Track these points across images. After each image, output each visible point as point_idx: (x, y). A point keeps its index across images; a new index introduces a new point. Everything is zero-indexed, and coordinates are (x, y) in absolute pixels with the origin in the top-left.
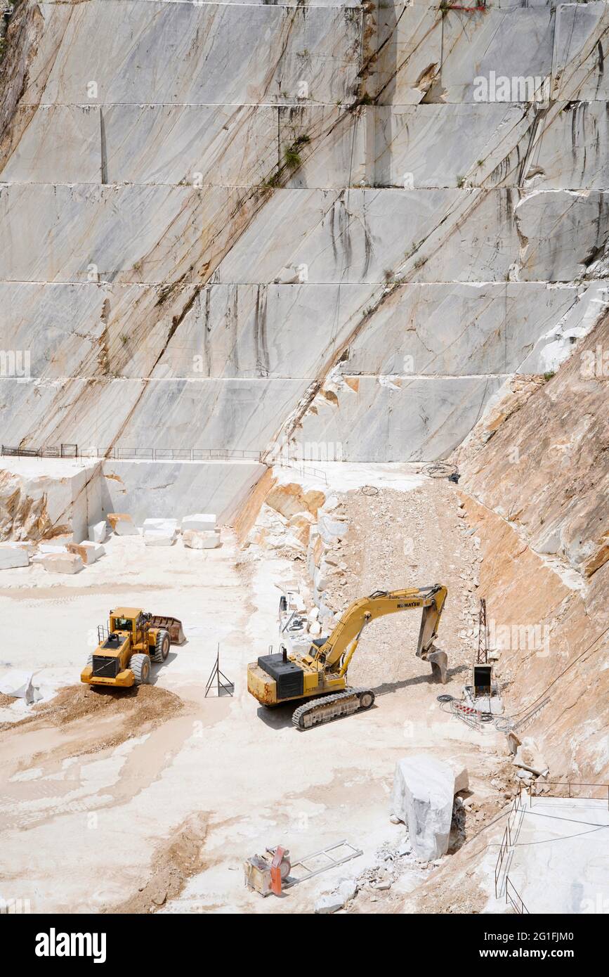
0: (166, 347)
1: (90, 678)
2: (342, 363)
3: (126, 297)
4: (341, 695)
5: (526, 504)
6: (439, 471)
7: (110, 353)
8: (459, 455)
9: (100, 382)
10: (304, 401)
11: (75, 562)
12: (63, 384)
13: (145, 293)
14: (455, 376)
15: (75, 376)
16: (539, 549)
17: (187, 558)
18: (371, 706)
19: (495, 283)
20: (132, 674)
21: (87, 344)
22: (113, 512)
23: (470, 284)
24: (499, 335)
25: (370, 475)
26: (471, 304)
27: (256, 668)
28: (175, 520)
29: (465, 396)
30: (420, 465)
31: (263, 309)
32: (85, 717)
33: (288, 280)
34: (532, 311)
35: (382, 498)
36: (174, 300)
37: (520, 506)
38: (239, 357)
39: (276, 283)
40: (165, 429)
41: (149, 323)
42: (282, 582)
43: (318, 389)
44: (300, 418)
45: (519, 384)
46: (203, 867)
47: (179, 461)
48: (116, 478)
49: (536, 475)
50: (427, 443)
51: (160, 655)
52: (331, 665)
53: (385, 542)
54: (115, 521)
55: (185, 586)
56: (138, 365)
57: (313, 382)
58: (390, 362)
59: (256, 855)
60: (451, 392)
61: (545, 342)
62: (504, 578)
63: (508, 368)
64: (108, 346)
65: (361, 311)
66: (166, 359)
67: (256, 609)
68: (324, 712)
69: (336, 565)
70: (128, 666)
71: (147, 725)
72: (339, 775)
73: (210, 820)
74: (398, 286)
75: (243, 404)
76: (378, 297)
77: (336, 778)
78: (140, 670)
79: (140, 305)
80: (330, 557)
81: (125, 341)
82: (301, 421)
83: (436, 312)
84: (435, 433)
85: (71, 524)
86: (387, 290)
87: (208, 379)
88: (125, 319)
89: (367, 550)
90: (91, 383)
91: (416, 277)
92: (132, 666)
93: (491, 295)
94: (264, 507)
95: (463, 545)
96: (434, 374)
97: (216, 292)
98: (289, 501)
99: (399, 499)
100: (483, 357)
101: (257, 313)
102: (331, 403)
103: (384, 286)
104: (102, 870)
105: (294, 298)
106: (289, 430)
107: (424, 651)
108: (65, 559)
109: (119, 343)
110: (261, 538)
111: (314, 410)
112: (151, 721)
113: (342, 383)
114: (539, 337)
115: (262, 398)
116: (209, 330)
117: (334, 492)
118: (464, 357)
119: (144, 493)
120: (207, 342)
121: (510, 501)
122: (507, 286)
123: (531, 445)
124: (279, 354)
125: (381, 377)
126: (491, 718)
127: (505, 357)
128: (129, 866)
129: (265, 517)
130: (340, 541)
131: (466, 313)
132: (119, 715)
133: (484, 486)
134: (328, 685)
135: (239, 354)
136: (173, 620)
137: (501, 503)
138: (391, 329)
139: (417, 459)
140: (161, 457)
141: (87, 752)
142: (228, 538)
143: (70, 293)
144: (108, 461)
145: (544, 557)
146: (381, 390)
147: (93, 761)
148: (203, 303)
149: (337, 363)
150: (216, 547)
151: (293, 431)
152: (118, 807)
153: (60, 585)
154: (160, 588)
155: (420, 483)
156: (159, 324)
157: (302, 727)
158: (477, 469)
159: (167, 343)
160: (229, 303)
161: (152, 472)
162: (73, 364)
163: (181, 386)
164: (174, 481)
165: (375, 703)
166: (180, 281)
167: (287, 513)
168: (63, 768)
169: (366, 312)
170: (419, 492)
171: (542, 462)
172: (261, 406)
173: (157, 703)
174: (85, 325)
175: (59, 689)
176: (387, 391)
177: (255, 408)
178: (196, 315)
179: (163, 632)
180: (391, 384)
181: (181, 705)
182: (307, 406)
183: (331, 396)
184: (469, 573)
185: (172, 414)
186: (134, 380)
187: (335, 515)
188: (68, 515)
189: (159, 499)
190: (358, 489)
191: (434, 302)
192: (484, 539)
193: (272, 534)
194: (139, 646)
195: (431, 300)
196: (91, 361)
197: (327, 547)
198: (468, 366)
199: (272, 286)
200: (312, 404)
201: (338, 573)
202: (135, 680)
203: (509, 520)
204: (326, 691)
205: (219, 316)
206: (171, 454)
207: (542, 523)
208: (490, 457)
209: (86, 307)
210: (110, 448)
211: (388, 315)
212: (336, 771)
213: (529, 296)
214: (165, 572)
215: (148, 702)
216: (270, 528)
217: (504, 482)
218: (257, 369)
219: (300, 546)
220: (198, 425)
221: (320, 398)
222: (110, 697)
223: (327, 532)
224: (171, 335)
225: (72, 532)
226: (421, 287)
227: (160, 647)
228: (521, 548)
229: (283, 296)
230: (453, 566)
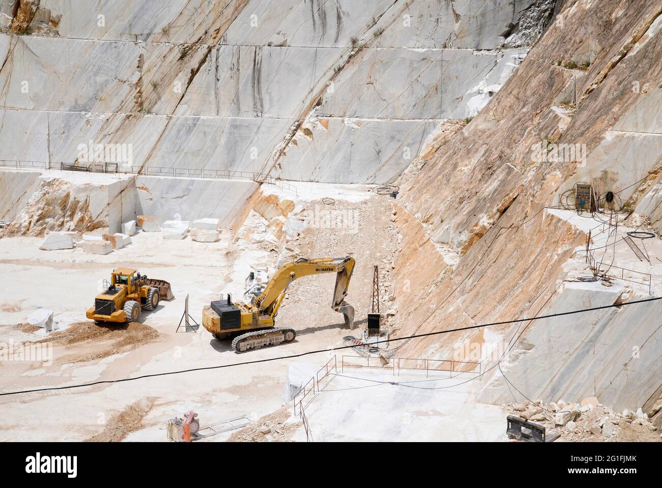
0: (186, 92)
1: (93, 315)
2: (317, 107)
3: (156, 53)
4: (271, 331)
5: (435, 210)
6: (386, 190)
7: (144, 95)
8: (402, 179)
9: (135, 116)
10: (288, 136)
11: (105, 246)
12: (107, 117)
13: (171, 50)
14: (401, 119)
15: (117, 112)
16: (435, 239)
17: (192, 248)
18: (292, 341)
19: (434, 49)
20: (125, 314)
21: (126, 87)
22: (143, 215)
23: (417, 50)
24: (436, 89)
25: (333, 191)
26: (415, 65)
27: (209, 309)
28: (189, 222)
29: (409, 135)
30: (373, 186)
31: (259, 65)
32: (86, 341)
33: (278, 43)
34: (461, 72)
35: (337, 206)
36: (192, 56)
37: (431, 211)
38: (240, 101)
39: (269, 45)
40: (183, 154)
41: (173, 73)
42: (255, 264)
43: (299, 126)
44: (284, 148)
45: (447, 126)
46: (143, 427)
47: (193, 179)
48: (146, 189)
49: (446, 190)
50: (380, 170)
51: (150, 304)
52: (264, 309)
53: (333, 237)
54: (143, 221)
55: (185, 265)
56: (164, 105)
57: (295, 122)
58: (354, 108)
59: (176, 418)
60: (399, 131)
61: (471, 95)
62: (410, 261)
63: (442, 115)
64: (142, 90)
65: (333, 68)
66: (186, 101)
67: (231, 281)
68: (256, 341)
69: (292, 251)
70: (122, 308)
71: (129, 347)
72: (256, 380)
73: (156, 401)
74: (360, 50)
75: (242, 136)
76: (346, 58)
77: (253, 381)
78: (131, 311)
79: (166, 59)
80: (289, 245)
81: (155, 86)
82: (285, 151)
83: (389, 69)
84: (386, 163)
85: (107, 220)
86: (353, 53)
87: (218, 117)
88: (155, 69)
89: (318, 242)
90: (128, 117)
91: (375, 43)
92: (125, 309)
93: (430, 58)
94: (252, 212)
95: (390, 240)
96: (387, 117)
97: (224, 51)
98: (270, 208)
99: (349, 207)
100: (424, 105)
101: (254, 68)
102: (308, 137)
103: (350, 50)
104: (71, 427)
105: (283, 57)
106: (276, 158)
107: (336, 305)
108: (98, 243)
109: (151, 88)
110: (247, 234)
111: (295, 143)
112: (132, 345)
113: (316, 123)
114: (467, 91)
115: (257, 133)
116: (218, 80)
117: (301, 201)
118: (410, 106)
119: (166, 201)
120: (216, 89)
121: (426, 209)
122: (443, 51)
123: (446, 168)
124: (271, 100)
125: (346, 119)
126: (377, 351)
127: (441, 106)
128: (91, 425)
129: (252, 219)
130: (299, 235)
131: (411, 72)
132: (110, 340)
133: (411, 199)
134: (260, 322)
135: (240, 99)
136: (164, 282)
137: (420, 210)
138: (354, 83)
139: (372, 182)
140: (180, 174)
141: (81, 361)
142: (226, 236)
143: (114, 49)
144: (140, 176)
145: (438, 245)
146: (345, 129)
147: (84, 366)
148: (214, 59)
149: (314, 108)
150: (216, 241)
151: (278, 158)
152: (94, 393)
153: (92, 261)
154: (165, 266)
155: (368, 197)
156: (180, 74)
157: (239, 351)
158: (409, 188)
159: (187, 89)
160: (233, 59)
161: (172, 186)
162: (115, 103)
163: (195, 121)
164: (189, 193)
165: (296, 339)
166: (197, 42)
167: (268, 217)
168: (61, 369)
169: (337, 70)
170: (365, 203)
171: (451, 180)
172: (256, 138)
173: (140, 334)
174: (125, 73)
175: (73, 324)
176: (350, 131)
177: (251, 140)
178: (209, 68)
179: (153, 289)
180: (353, 124)
181: (157, 336)
182: (290, 139)
183: (308, 132)
184: (389, 258)
185: (188, 143)
186: (161, 116)
187: (298, 216)
188: (105, 213)
189: (178, 206)
190: (319, 199)
191: (387, 62)
192: (405, 236)
193: (256, 232)
194: (132, 295)
195: (385, 61)
196: (129, 101)
197: (288, 238)
198: (412, 113)
199: (266, 47)
200: (294, 138)
201: (292, 256)
202: (127, 318)
203: (423, 222)
204: (258, 327)
205: (226, 69)
206: (188, 173)
207: (442, 222)
208: (419, 178)
209: (126, 59)
210: (142, 167)
211: (353, 72)
212: (254, 377)
213: (459, 59)
214: (172, 256)
215: (133, 333)
216: (254, 227)
217: (425, 195)
218: (254, 111)
219: (275, 242)
220: (208, 152)
221: (300, 133)
222: (107, 329)
223: (290, 228)
224: (189, 83)
225: (108, 226)
226: (377, 51)
227: (150, 299)
228: (425, 239)
229: (274, 56)
230: (379, 254)
